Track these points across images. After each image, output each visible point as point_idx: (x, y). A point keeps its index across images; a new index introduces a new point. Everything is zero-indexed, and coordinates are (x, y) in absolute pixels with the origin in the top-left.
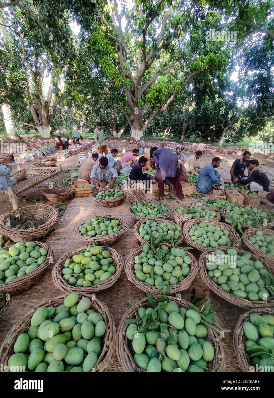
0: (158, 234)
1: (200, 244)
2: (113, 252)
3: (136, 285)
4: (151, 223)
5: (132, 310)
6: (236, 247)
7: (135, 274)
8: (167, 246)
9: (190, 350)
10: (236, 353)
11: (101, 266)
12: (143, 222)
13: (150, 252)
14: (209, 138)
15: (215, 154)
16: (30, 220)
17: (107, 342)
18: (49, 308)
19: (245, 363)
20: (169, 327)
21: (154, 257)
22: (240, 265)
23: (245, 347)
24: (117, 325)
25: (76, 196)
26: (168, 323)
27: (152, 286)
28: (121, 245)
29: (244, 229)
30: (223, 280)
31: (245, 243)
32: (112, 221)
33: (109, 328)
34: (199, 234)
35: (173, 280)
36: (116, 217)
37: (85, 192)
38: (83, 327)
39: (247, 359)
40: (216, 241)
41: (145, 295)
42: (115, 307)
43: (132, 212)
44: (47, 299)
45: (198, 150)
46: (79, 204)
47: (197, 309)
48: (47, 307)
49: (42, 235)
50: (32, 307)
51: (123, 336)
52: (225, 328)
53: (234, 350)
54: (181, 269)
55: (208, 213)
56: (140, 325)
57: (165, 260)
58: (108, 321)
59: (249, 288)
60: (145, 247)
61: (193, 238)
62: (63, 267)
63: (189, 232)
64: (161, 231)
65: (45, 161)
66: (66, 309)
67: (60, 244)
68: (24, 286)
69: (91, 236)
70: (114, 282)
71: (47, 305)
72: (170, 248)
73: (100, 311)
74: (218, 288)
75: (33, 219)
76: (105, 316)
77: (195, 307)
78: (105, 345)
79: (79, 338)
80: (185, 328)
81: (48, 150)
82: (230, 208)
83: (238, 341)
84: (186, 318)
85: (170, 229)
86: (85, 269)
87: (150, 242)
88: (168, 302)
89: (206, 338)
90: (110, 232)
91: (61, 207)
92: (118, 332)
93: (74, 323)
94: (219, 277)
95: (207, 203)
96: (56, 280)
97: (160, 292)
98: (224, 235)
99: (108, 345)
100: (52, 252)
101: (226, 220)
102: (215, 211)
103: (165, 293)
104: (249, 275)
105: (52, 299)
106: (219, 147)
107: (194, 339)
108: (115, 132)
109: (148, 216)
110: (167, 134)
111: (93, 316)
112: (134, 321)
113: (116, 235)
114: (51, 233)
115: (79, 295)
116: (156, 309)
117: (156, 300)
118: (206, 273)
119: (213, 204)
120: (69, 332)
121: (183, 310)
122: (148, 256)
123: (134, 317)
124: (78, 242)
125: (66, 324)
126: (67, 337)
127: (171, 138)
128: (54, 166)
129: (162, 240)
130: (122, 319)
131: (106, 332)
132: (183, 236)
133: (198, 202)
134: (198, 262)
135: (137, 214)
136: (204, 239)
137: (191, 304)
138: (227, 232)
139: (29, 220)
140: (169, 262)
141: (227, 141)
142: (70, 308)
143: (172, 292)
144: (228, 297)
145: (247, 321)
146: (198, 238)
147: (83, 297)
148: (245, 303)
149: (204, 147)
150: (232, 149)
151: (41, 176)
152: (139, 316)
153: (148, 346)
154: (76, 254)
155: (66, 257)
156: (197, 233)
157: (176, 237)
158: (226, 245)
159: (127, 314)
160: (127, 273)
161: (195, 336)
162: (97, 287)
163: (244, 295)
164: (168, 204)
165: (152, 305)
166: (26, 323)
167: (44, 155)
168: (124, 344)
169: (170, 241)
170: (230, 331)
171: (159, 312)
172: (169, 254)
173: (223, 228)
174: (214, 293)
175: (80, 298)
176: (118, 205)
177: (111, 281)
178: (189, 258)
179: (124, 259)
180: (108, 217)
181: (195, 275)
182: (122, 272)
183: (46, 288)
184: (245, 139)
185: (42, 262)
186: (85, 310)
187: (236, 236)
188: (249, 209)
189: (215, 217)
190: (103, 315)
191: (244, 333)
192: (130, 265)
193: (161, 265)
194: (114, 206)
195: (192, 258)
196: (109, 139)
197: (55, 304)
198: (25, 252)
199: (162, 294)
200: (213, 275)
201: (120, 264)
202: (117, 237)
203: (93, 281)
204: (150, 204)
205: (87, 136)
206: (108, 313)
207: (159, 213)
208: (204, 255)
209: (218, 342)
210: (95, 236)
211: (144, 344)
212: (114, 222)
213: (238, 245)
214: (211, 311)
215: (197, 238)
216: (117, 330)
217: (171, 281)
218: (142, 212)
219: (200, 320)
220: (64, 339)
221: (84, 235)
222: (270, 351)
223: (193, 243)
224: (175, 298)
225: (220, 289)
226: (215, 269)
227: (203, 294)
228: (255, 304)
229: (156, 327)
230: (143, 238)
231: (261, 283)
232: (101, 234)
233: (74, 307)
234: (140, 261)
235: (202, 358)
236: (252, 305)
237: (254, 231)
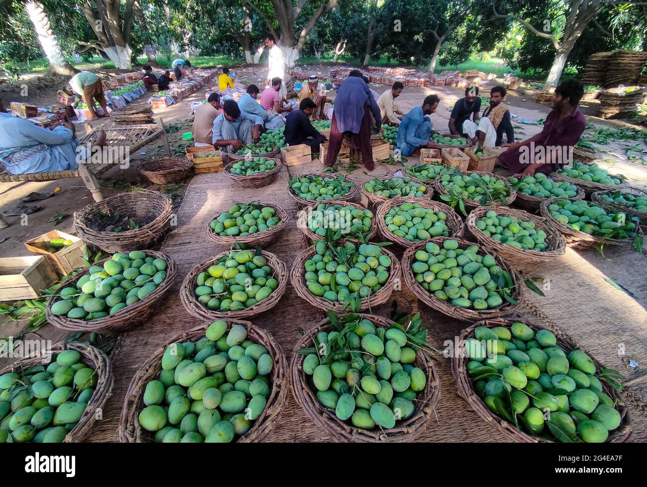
1: (403, 236)
2: (271, 257)
3: (311, 302)
4: (324, 209)
5: (307, 337)
6: (456, 237)
7: (307, 287)
8: (352, 242)
9: (393, 380)
10: (455, 378)
11: (255, 278)
12: (313, 208)
13: (328, 253)
14: (412, 58)
15: (422, 86)
16: (127, 218)
17: (276, 381)
18: (184, 344)
19: (467, 389)
20: (363, 354)
21: (334, 260)
22: (461, 263)
23: (467, 370)
24: (288, 358)
25: (196, 172)
26: (361, 348)
27: (335, 302)
28: (280, 246)
29: (469, 209)
30: (437, 286)
31: (471, 230)
32: (264, 210)
33: (277, 362)
34: (400, 221)
35: (365, 291)
36: (269, 202)
37: (210, 165)
38: (239, 365)
39: (470, 383)
40: (427, 230)
41: (325, 314)
42: (282, 335)
43: (294, 193)
44: (180, 333)
45: (394, 80)
46: (204, 185)
47: (402, 328)
48: (182, 342)
49: (153, 239)
50: (158, 345)
51: (299, 370)
52: (441, 348)
53: (452, 374)
54: (376, 274)
55: (414, 188)
57: (351, 263)
58: (275, 354)
59: (475, 294)
60: (320, 247)
61: (392, 228)
62: (196, 286)
63: (385, 218)
65: (133, 114)
66: (210, 343)
67: (184, 251)
68: (140, 316)
69: (233, 236)
70: (277, 301)
71: (180, 340)
72: (357, 245)
73: (261, 341)
74: (430, 298)
75: (133, 215)
76: (269, 348)
77: (398, 325)
78: (274, 385)
79: (236, 379)
80: (385, 354)
81: (134, 93)
82: (448, 178)
83: (458, 363)
84: (386, 340)
85: (355, 216)
86: (230, 286)
87: (327, 237)
88: (359, 322)
89: (414, 364)
90: (262, 227)
91: (175, 192)
92: (291, 367)
93: (226, 361)
94: (432, 281)
95: (412, 171)
96: (188, 304)
97: (347, 309)
98: (439, 220)
99: (279, 383)
100: (174, 264)
101: (443, 197)
102: (424, 183)
103: (354, 310)
104: (475, 275)
105: (187, 331)
106: (429, 73)
107: (398, 367)
108: (248, 53)
109: (319, 199)
110: (340, 53)
111: (252, 349)
112: (312, 350)
113: (271, 233)
114: (166, 234)
115: (227, 322)
116: (343, 333)
117: (342, 320)
118: (413, 277)
119: (422, 172)
120: (219, 373)
121: (382, 330)
122: (326, 259)
123: (312, 345)
124: (213, 245)
125: (215, 362)
126: (218, 379)
127: (347, 60)
128: (150, 121)
129: (344, 235)
130: (294, 350)
131: (273, 368)
132: (376, 226)
133: (397, 171)
134: (401, 263)
135: (302, 195)
136: (409, 229)
137: (392, 322)
138: (442, 216)
139: (125, 217)
140: (357, 265)
141: (443, 63)
142: (216, 341)
143: (364, 307)
144: (444, 308)
145: (471, 337)
146: (399, 227)
147: (233, 325)
148: (468, 314)
149: (405, 75)
150: (450, 76)
151: (132, 141)
152: (319, 344)
153: (336, 381)
154: (213, 264)
155: (199, 271)
156: (397, 220)
157: (366, 229)
158: (442, 235)
159: (302, 342)
160: (295, 286)
161: (400, 362)
162: (252, 309)
163: (467, 303)
164: (349, 176)
165: (336, 328)
166: (155, 366)
167: (127, 102)
168: (302, 381)
169: (358, 234)
171: (348, 335)
172: (357, 254)
173: (436, 210)
174: (425, 304)
175: (229, 327)
176: (269, 184)
177: (272, 300)
178: (387, 258)
179: (288, 264)
180: (256, 203)
182: (287, 286)
183: (174, 318)
184: (474, 57)
185: (161, 280)
186: (240, 342)
187: (456, 221)
188: (478, 177)
189: (425, 193)
190: (266, 346)
192: (298, 274)
193: (345, 271)
194: (262, 185)
195: (392, 258)
196: (238, 67)
197: (193, 337)
198: (131, 267)
199: (349, 312)
200: (422, 280)
201: (283, 274)
202: (275, 234)
204: (320, 179)
205: (200, 64)
206: (273, 344)
207: (337, 193)
208: (409, 251)
209: (431, 367)
210: (238, 235)
211: (330, 377)
212: (266, 212)
213: (459, 234)
214: (421, 329)
215: (398, 228)
216: (289, 364)
217: (362, 293)
218: (309, 192)
219: (406, 341)
220: (215, 382)
221: (221, 234)
222: (500, 371)
223: (392, 234)
224: (370, 316)
225: (434, 298)
226: (425, 272)
227: (408, 307)
228: (482, 315)
229: (344, 356)
230: (314, 232)
231: (492, 285)
232: (248, 232)
233: (223, 340)
234: (313, 268)
235: (410, 388)
236: (478, 316)
237: (485, 211)
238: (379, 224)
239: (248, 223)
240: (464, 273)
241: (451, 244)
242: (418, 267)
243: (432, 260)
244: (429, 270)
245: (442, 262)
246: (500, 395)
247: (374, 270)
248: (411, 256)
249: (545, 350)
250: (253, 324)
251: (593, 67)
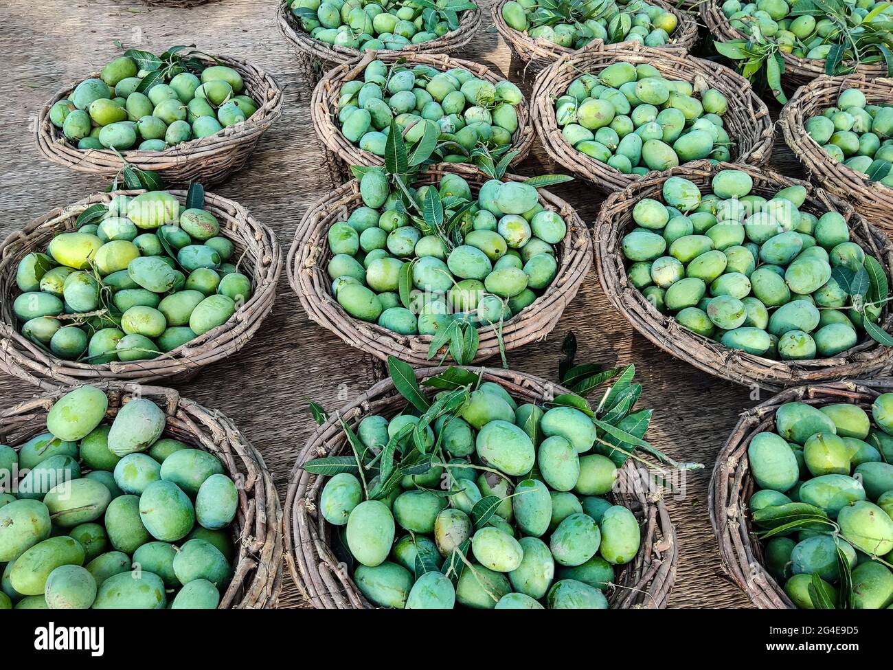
0: (423, 123)
1: (604, 158)
2: (231, 211)
3: (344, 338)
4: (386, 75)
5: (333, 429)
6: (748, 161)
7: (335, 297)
8: (461, 174)
9: (555, 537)
10: (717, 531)
11: (187, 272)
12: (353, 73)
13: (392, 203)
17: (248, 544)
19: (743, 559)
20: (480, 473)
21: (410, 223)
22: (756, 234)
23: (749, 513)
24: (281, 484)
26: (475, 458)
27: (410, 337)
28: (260, 182)
29: (791, 82)
30: (684, 294)
31: (790, 142)
32: (208, 74)
33: (251, 495)
34: (598, 116)
35: (490, 309)
36: (223, 52)
38: (144, 504)
39: (752, 544)
40: (671, 143)
41: (382, 369)
42: (265, 423)
43: (296, 24)
47: (585, 404)
51: (308, 515)
52: (684, 457)
53: (708, 522)
54: (524, 263)
55: (643, 19)
56: (371, 475)
57: (455, 234)
58: (243, 474)
59: (784, 317)
60: (371, 185)
61: (573, 134)
62: (15, 290)
63: (555, 108)
64: (432, 110)
66: (62, 447)
69: (118, 148)
70: (250, 333)
72: (475, 184)
73: (205, 440)
74: (666, 327)
76: (229, 459)
77: (576, 398)
78: (242, 552)
79: (137, 540)
80: (537, 472)
83: (725, 494)
84: (541, 437)
85: (472, 98)
86: (115, 291)
87: (391, 159)
88: (473, 389)
89: (612, 496)
90: (204, 124)
92: (287, 506)
93: (106, 494)
94: (672, 283)
97: (442, 357)
98: (705, 113)
99: (253, 548)
101: (722, 47)
102: (674, 4)
103: (459, 357)
104: (790, 268)
107: (572, 503)
109: (371, 46)
111: (179, 462)
112: (345, 462)
113: (231, 141)
115: (106, 391)
116: (428, 417)
117: (426, 384)
118: (623, 272)
120: (90, 525)
121: (531, 411)
122: (387, 221)
123: (346, 451)
124: (61, 177)
125: (76, 498)
126: (86, 541)
129: (439, 152)
130: (298, 462)
131: (239, 509)
132: (529, 130)
134: (592, 234)
135: (321, 33)
136: (621, 138)
137: (563, 391)
138: (716, 101)
140: (471, 238)
142: (79, 442)
143: (486, 351)
144: (701, 355)
145: (765, 430)
146: (594, 132)
147: (125, 399)
148: (762, 371)
152: (365, 446)
153: (406, 539)
154: (62, 229)
155: (19, 248)
156: (589, 111)
157: (502, 136)
158: (710, 156)
159: (319, 441)
160: (299, 294)
161: (575, 491)
162: (179, 356)
163: (761, 341)
165: (411, 405)
168: (316, 543)
169: (477, 152)
170: (702, 466)
171: (441, 423)
172: (473, 208)
173: (701, 83)
174: (650, 343)
175: (116, 403)
177: (237, 330)
178: (555, 220)
179: (280, 233)
180: (184, 53)
181: (580, 281)
182: (277, 292)
186: (145, 444)
187: (753, 117)
189: (673, 33)
190: (221, 455)
191: (750, 469)
192: (308, 262)
195: (569, 219)
197: (10, 432)
199: (446, 362)
200: (646, 280)
201: (266, 260)
202: (241, 147)
203: (162, 334)
206: (239, 449)
207: (423, 29)
208: (617, 201)
209: (656, 504)
210: (135, 146)
211: (390, 532)
212: (217, 80)
213: (757, 155)
214: (635, 408)
215: (590, 135)
216: (283, 500)
217: (483, 314)
218: (342, 23)
219: (594, 438)
220: (77, 550)
221: (82, 143)
222: (833, 515)
223: (573, 153)
224: (501, 372)
225: (674, 327)
226: (657, 257)
227: (605, 351)
228: (801, 373)
229: (430, 476)
230: (356, 144)
231: (834, 294)
232: (162, 138)
233: (97, 439)
234: (351, 244)
235: (599, 555)
236: (788, 376)
237: (834, 89)
238: (537, 122)
239: (163, 110)
240: (760, 262)
241: (735, 180)
242: (638, 244)
243: (678, 226)
244: (666, 253)
245: (703, 232)
246: (827, 573)
247: (519, 252)
248: (622, 213)
250: (182, 395)
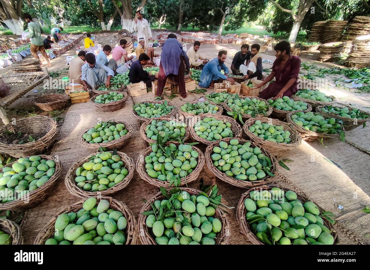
0: (165, 133)
1: (205, 138)
2: (123, 155)
3: (150, 183)
4: (156, 123)
5: (148, 204)
6: (238, 137)
7: (147, 173)
8: (174, 143)
9: (202, 227)
10: (239, 223)
11: (113, 169)
12: (149, 123)
13: (159, 151)
14: (208, 26)
15: (215, 44)
16: (27, 134)
17: (129, 233)
18: (69, 214)
19: (246, 229)
20: (183, 213)
21: (163, 155)
22: (241, 153)
23: (246, 218)
24: (137, 218)
25: (72, 103)
26: (181, 209)
27: (165, 181)
28: (129, 148)
29: (244, 120)
30: (226, 168)
31: (246, 132)
32: (117, 125)
33: (130, 221)
34: (203, 129)
35: (183, 174)
36: (120, 120)
37: (81, 98)
38: (105, 225)
39: (248, 226)
40: (220, 134)
41: (159, 189)
42: (132, 204)
43: (136, 113)
44: (66, 207)
45: (197, 40)
46: (78, 111)
47: (206, 194)
48: (67, 213)
49: (45, 147)
50: (52, 216)
51: (143, 225)
52: (230, 205)
53: (237, 221)
54: (190, 162)
55: (211, 108)
56: (158, 215)
57: (173, 157)
58: (128, 216)
59: (249, 171)
60: (154, 147)
61: (198, 133)
62: (75, 176)
63: (194, 128)
64: (167, 130)
65: (27, 65)
66: (86, 212)
67: (67, 154)
68: (39, 198)
69: (98, 143)
70: (128, 183)
71: (67, 212)
72: (177, 145)
73: (119, 209)
74: (223, 175)
75: (31, 132)
76: (124, 213)
77: (204, 193)
78: (128, 235)
79: (104, 234)
80: (196, 211)
81: (27, 51)
82: (232, 101)
83: (240, 214)
84: (197, 203)
85: (175, 127)
86: (98, 175)
87: (158, 141)
88: (180, 193)
89: (214, 216)
90: (117, 136)
91: (59, 116)
92: (138, 224)
93: (97, 223)
94: (223, 165)
95: (210, 97)
96: (71, 188)
97: (172, 186)
98: (227, 127)
99: (131, 234)
100: (60, 163)
101: (229, 113)
102: (217, 105)
103: (176, 185)
104: (249, 160)
105: (71, 205)
106: (218, 35)
107: (205, 219)
108: (103, 24)
109: (152, 117)
110: (162, 23)
111: (113, 214)
112: (151, 212)
113: (122, 140)
114: (54, 144)
115: (96, 198)
116: (170, 200)
117: (169, 192)
118: (212, 163)
119: (216, 98)
120: (93, 230)
121: (194, 197)
122: (158, 155)
123: (151, 209)
124: (85, 150)
125: (90, 224)
126: (92, 234)
127: (167, 27)
128: (39, 70)
129: (169, 139)
130: (140, 213)
131: (127, 225)
132: (188, 133)
133: (201, 97)
134: (204, 155)
135: (141, 115)
136: (209, 133)
137: (200, 192)
138: (229, 124)
139: (25, 134)
140: (177, 158)
141: (227, 29)
142: (90, 211)
143: (183, 184)
144: (231, 181)
145: (248, 198)
146: (203, 132)
147: (101, 200)
148: (245, 184)
149: (204, 37)
150: (231, 37)
151: (27, 83)
152: (156, 208)
153: (167, 230)
154: (86, 162)
155: (76, 166)
157: (183, 134)
158: (229, 136)
159: (145, 207)
160: (139, 173)
161: (205, 216)
162: (112, 189)
163: (245, 177)
164: (171, 102)
165: (166, 197)
166: (51, 230)
167: (23, 57)
168: (146, 232)
169: (177, 138)
170: (234, 208)
171: (173, 202)
172: (177, 151)
173: (225, 121)
174: (220, 179)
175: (98, 201)
176: (120, 109)
177: (125, 182)
178: (196, 153)
179: (134, 159)
180: (112, 121)
181: (203, 166)
182: (134, 173)
183: (62, 197)
184: (245, 25)
185: (52, 174)
186: (105, 210)
187: (237, 127)
188: (249, 100)
189: (218, 111)
190: (122, 212)
191: (245, 207)
192: (141, 165)
193: (171, 162)
194: (116, 110)
195: (199, 152)
196: (97, 33)
197: (74, 209)
198: (31, 166)
199: (174, 187)
200: (218, 165)
201: (131, 166)
202: (125, 140)
203: (108, 184)
204: (153, 104)
205: (71, 31)
206: (127, 210)
207: (164, 113)
208: (209, 148)
209: (224, 217)
210: (101, 142)
211: (163, 229)
212: (119, 127)
213: (239, 135)
214: (218, 195)
216: (137, 222)
217: (181, 175)
218: (146, 113)
219: (209, 202)
220: (90, 237)
221: (90, 142)
222: (265, 217)
223: (199, 137)
224: (186, 188)
225: (225, 175)
226: (220, 159)
227: (210, 182)
228: (254, 184)
229: (171, 214)
230: (150, 138)
231: (259, 166)
232: (107, 140)
233: (94, 209)
234: (150, 161)
235: (212, 231)
236: (251, 185)
237: (254, 120)
238: (190, 131)
239: (107, 134)
240: (242, 159)
241: (235, 141)
242: (215, 157)
243: (223, 152)
244: (221, 158)
245: (229, 153)
246: (265, 231)
247: (188, 160)
248: (211, 150)
249: (291, 202)
250: (113, 198)
251: (315, 31)
